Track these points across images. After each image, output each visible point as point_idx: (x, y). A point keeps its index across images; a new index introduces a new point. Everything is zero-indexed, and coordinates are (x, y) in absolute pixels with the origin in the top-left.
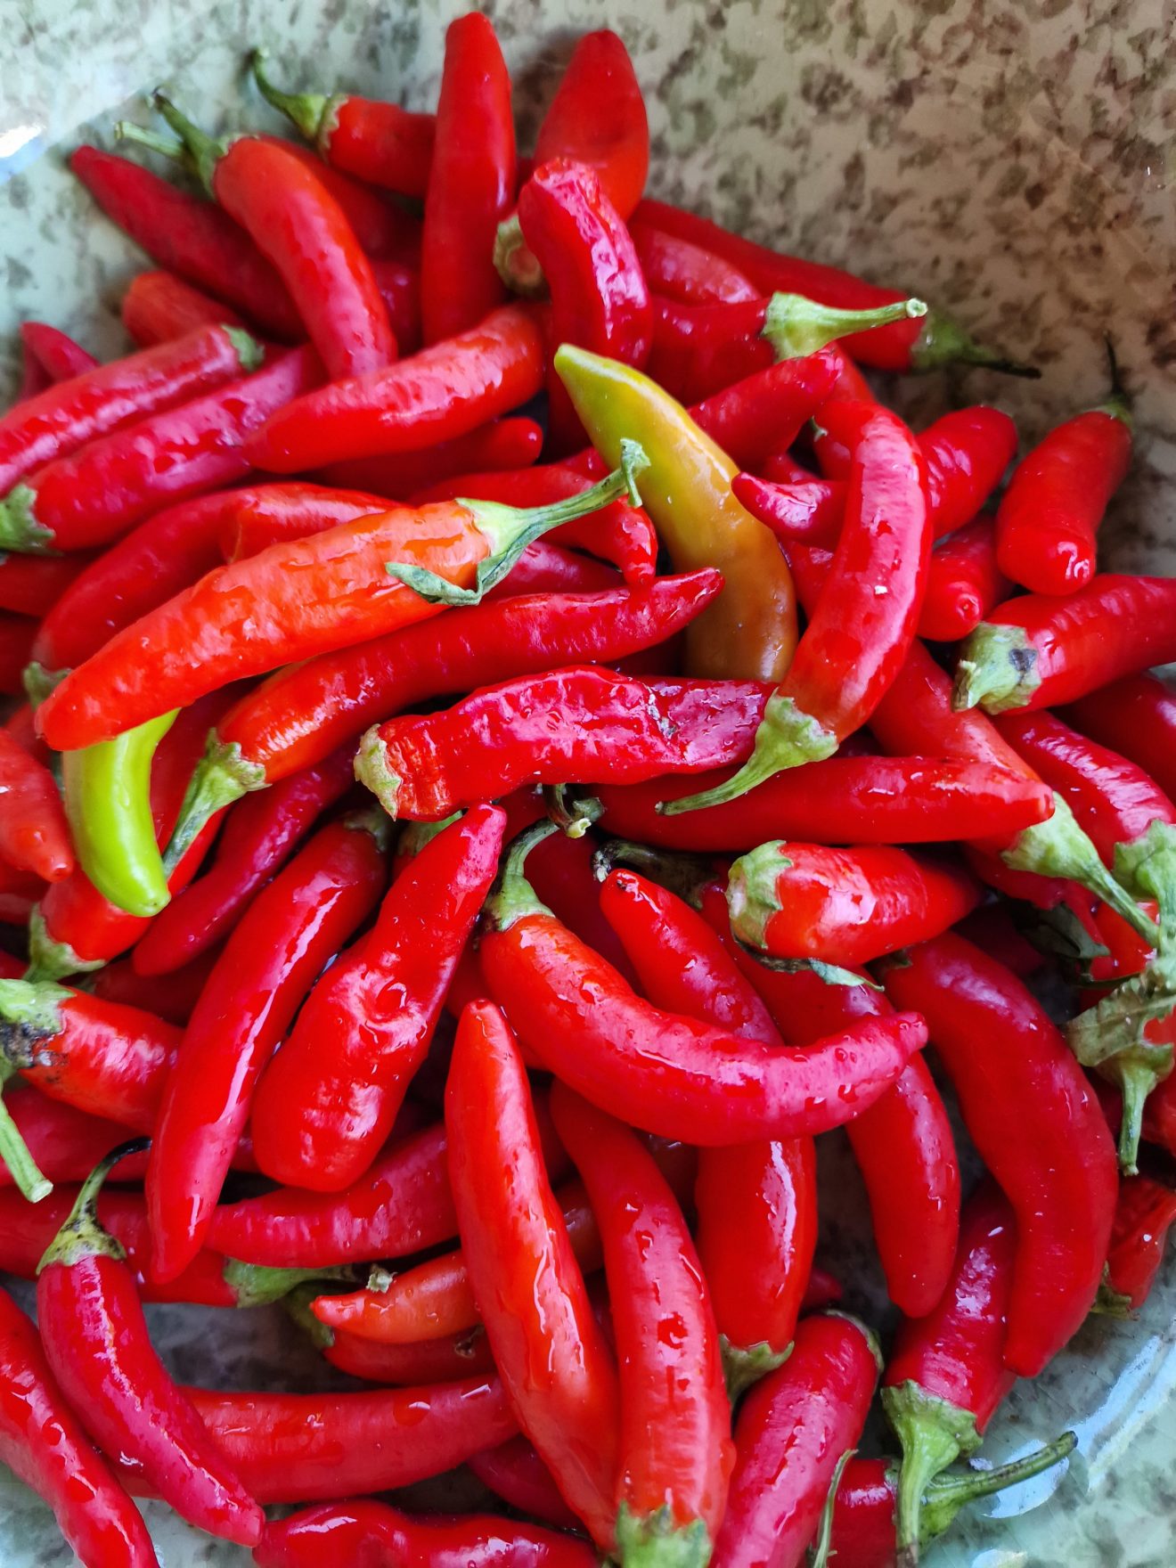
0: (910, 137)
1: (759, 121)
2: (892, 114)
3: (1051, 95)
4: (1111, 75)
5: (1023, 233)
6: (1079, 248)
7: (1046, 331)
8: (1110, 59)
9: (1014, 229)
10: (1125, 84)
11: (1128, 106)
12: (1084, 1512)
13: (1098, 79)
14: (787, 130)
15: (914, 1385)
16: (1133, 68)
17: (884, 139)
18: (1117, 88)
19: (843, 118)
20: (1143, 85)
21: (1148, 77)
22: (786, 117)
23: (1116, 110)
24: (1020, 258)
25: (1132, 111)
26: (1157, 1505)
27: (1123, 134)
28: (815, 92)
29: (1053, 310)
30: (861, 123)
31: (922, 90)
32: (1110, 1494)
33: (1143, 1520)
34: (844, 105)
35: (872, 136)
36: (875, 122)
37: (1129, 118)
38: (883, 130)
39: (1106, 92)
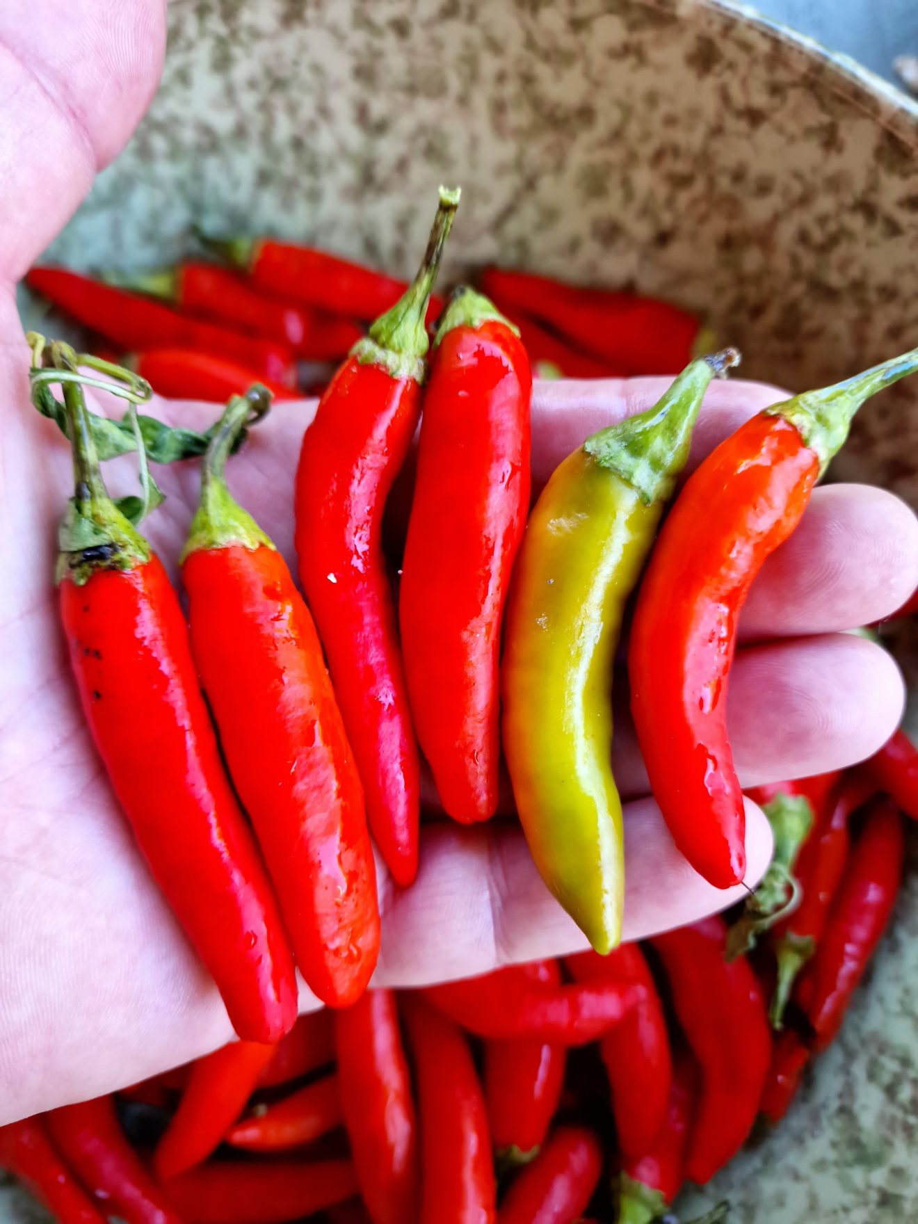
0: (668, 267)
1: (561, 252)
2: (655, 252)
14: (581, 259)
19: (621, 253)
21: (828, 243)
22: (580, 250)
23: (808, 261)
25: (819, 263)
27: (813, 277)
28: (602, 233)
30: (633, 256)
31: (675, 236)
34: (621, 244)
35: (642, 266)
36: (643, 257)
37: (816, 268)
39: (801, 251)
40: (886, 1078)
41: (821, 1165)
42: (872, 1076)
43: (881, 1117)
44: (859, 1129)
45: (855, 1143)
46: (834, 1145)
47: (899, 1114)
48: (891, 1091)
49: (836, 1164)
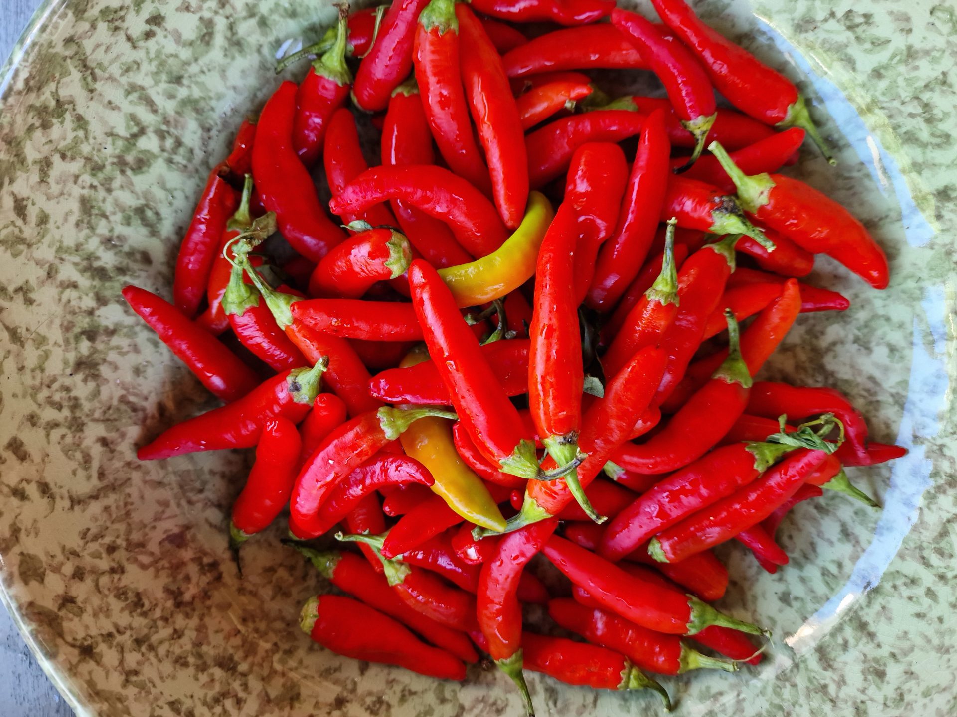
0: (336, 682)
1: (412, 693)
2: (345, 694)
3: (267, 695)
4: (239, 702)
5: (280, 631)
6: (254, 622)
7: (270, 582)
8: (240, 709)
9: (285, 634)
10: (233, 697)
11: (231, 687)
12: (271, 38)
13: (245, 701)
14: (398, 688)
15: (340, 84)
16: (229, 703)
17: (349, 682)
18: (236, 696)
19: (370, 693)
20: (224, 695)
21: (221, 698)
22: (399, 694)
23: (236, 685)
24: (282, 619)
25: (229, 684)
26: (243, 42)
27: (233, 674)
28: (384, 707)
29: (266, 593)
30: (360, 690)
31: (331, 705)
32: (261, 46)
33: (249, 35)
34: (369, 700)
35: (355, 683)
36: (354, 690)
37: (230, 681)
38: (350, 686)
39: (241, 694)
40: (182, 151)
41: (220, 97)
42: (191, 151)
43: (183, 128)
44: (197, 119)
45: (198, 111)
46: (213, 109)
47: (172, 130)
48: (179, 143)
49: (211, 98)
